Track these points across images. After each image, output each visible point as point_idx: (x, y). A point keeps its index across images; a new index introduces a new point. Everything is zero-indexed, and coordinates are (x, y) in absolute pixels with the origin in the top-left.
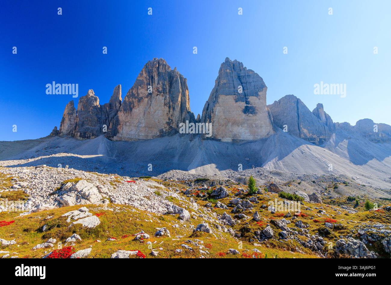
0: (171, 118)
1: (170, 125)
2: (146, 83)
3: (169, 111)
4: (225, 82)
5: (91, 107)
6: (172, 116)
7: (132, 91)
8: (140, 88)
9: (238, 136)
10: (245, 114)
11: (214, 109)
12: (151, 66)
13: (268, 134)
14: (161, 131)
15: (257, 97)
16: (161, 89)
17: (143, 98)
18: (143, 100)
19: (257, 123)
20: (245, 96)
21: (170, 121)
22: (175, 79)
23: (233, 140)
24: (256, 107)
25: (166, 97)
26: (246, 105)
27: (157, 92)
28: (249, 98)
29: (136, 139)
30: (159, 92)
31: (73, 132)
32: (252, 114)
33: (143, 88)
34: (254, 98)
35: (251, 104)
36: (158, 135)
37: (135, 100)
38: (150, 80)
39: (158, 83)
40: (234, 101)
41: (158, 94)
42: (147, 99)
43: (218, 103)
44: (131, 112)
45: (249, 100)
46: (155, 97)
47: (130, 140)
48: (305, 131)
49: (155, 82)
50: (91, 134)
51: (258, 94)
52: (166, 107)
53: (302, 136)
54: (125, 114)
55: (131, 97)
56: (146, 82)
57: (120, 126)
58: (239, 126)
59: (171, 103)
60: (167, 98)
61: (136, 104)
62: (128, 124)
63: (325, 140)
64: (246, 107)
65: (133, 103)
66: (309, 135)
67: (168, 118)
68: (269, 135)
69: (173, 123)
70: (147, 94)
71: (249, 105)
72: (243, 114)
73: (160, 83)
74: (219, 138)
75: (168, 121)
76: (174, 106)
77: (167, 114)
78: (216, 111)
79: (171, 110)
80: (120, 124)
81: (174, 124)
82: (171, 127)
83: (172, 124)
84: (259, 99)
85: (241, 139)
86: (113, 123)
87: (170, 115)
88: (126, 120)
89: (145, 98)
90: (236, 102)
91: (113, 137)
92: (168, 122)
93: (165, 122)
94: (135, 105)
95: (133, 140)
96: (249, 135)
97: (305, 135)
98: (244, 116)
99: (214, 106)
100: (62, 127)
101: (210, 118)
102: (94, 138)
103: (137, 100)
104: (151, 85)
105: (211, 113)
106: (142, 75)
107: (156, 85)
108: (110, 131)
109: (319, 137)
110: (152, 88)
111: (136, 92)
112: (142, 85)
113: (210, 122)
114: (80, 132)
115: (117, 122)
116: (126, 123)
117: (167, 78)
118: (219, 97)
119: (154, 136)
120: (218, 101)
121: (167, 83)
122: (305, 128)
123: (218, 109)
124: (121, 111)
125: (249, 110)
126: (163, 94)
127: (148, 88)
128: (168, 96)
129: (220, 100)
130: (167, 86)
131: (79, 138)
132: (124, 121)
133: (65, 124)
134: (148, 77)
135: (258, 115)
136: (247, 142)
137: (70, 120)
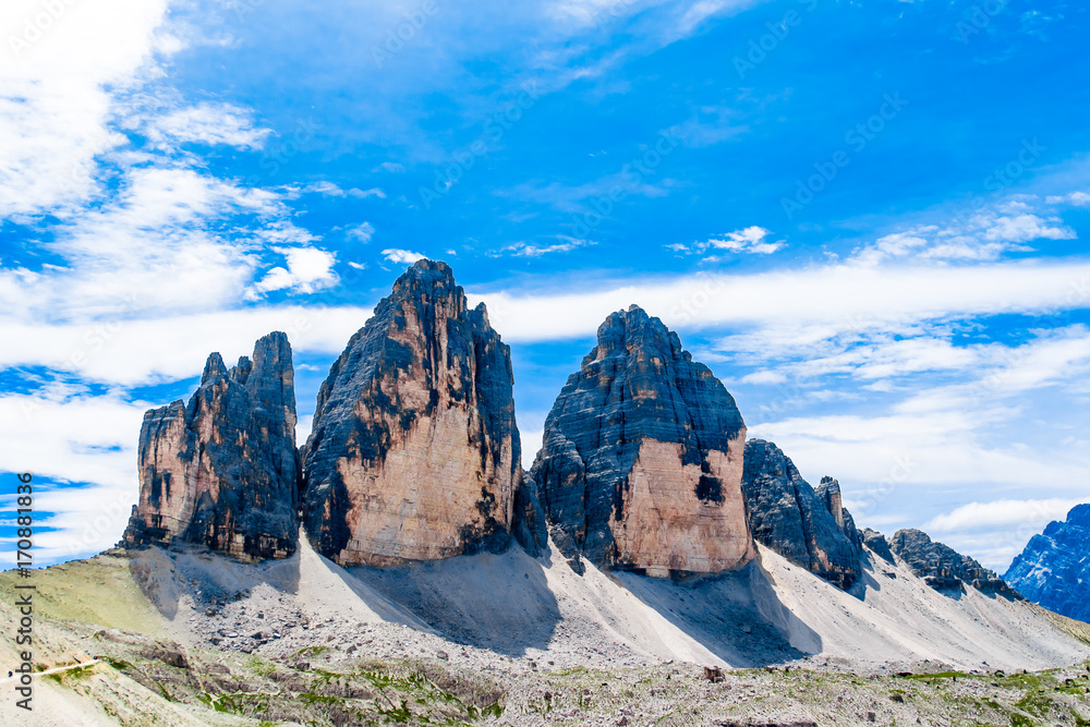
0: (488, 489)
1: (488, 514)
2: (420, 361)
3: (484, 466)
4: (653, 397)
5: (242, 432)
6: (491, 481)
7: (379, 386)
8: (402, 373)
9: (680, 559)
10: (700, 501)
11: (630, 479)
12: (428, 296)
13: (744, 558)
14: (466, 532)
15: (725, 455)
16: (457, 385)
17: (417, 414)
18: (417, 422)
19: (721, 526)
20: (699, 448)
21: (488, 498)
22: (487, 349)
23: (672, 571)
24: (722, 480)
25: (471, 415)
26: (701, 474)
27: (448, 395)
28: (707, 455)
29: (397, 558)
30: (453, 393)
31: (209, 530)
32: (714, 500)
33: (412, 376)
34: (718, 453)
35: (712, 473)
36: (457, 545)
37: (393, 421)
38: (432, 350)
39: (450, 362)
40: (679, 460)
41: (451, 404)
42: (424, 421)
43: (640, 462)
44: (383, 462)
45: (707, 459)
46: (444, 413)
47: (383, 563)
48: (821, 555)
49: (441, 359)
50: (275, 541)
51: (727, 446)
52: (472, 448)
53: (816, 566)
54: (366, 470)
55: (379, 409)
56: (420, 355)
57: (351, 512)
58: (682, 531)
59: (487, 437)
60: (475, 418)
61: (395, 435)
62: (373, 504)
63: (853, 578)
64: (703, 479)
65: (387, 431)
66: (828, 566)
67: (480, 489)
68: (747, 561)
69: (497, 505)
70: (426, 403)
71: (708, 475)
72: (697, 499)
73: (456, 361)
74: (641, 567)
75: (481, 499)
76: (496, 449)
77: (478, 473)
78: (633, 486)
79: (489, 462)
80: (351, 506)
81: (498, 511)
82: (491, 520)
83: (495, 509)
84: (729, 460)
85: (687, 568)
86: (332, 503)
87: (486, 480)
88: (371, 493)
89: (421, 414)
90: (684, 463)
91: (338, 554)
92: (482, 503)
93: (471, 503)
94: (393, 438)
95: (389, 564)
96: (703, 557)
97: (821, 566)
98: (697, 505)
99: (631, 470)
100: (164, 511)
101: (619, 504)
102: (285, 553)
103: (398, 418)
104: (433, 366)
105: (621, 489)
106: (402, 323)
107: (445, 368)
108: (327, 528)
109: (843, 570)
110: (437, 378)
111: (391, 389)
112: (410, 366)
113: (619, 517)
114: (243, 533)
115: (342, 500)
116: (368, 501)
117: (471, 344)
118: (641, 443)
119: (445, 549)
120: (638, 456)
121: (471, 364)
122: (820, 549)
123: (638, 479)
124: (350, 457)
125: (709, 489)
126: (463, 402)
127: (427, 377)
128: (476, 412)
129: (643, 452)
130: (474, 374)
131: (241, 553)
132: (364, 495)
133: (175, 498)
134: (424, 338)
135: (725, 505)
136: (704, 579)
137: (187, 483)
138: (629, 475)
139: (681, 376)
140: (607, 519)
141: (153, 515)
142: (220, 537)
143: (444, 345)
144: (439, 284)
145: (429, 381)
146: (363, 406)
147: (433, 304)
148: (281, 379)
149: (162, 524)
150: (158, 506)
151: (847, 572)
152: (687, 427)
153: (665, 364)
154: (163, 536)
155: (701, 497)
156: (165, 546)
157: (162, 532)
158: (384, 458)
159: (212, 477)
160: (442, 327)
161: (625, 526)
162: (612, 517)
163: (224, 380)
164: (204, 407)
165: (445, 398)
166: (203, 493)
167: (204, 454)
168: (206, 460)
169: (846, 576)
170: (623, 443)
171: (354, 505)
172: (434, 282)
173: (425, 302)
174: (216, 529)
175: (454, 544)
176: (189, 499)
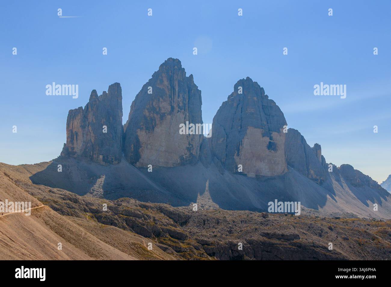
0: (191, 142)
1: (190, 152)
2: (168, 95)
4: (253, 112)
5: (103, 119)
6: (192, 140)
7: (152, 103)
8: (161, 100)
9: (259, 171)
10: (268, 150)
11: (243, 141)
12: (172, 71)
13: (283, 172)
14: (181, 158)
15: (279, 134)
16: (181, 105)
17: (166, 114)
18: (166, 118)
19: (276, 160)
20: (269, 131)
21: (191, 146)
22: (192, 91)
23: (256, 175)
24: (277, 143)
25: (186, 116)
26: (269, 140)
27: (177, 108)
28: (272, 134)
29: (157, 166)
30: (179, 107)
31: (90, 153)
32: (273, 150)
33: (165, 101)
34: (276, 133)
36: (179, 162)
37: (157, 117)
38: (172, 91)
39: (179, 96)
40: (261, 135)
41: (178, 111)
42: (169, 117)
43: (247, 135)
44: (153, 131)
45: (272, 135)
46: (176, 114)
48: (312, 172)
49: (176, 95)
50: (114, 158)
51: (280, 131)
53: (310, 176)
54: (147, 134)
55: (152, 112)
56: (168, 93)
57: (141, 149)
58: (261, 161)
60: (187, 117)
61: (158, 122)
62: (149, 146)
63: (323, 181)
64: (270, 142)
65: (155, 120)
66: (314, 176)
67: (188, 143)
68: (284, 173)
69: (194, 149)
70: (169, 110)
71: (272, 141)
72: (267, 150)
73: (181, 95)
74: (245, 173)
75: (188, 146)
77: (187, 137)
78: (244, 144)
80: (141, 147)
81: (194, 151)
82: (191, 154)
83: (193, 150)
84: (280, 136)
85: (262, 174)
86: (134, 145)
87: (190, 139)
88: (148, 142)
89: (168, 114)
90: (263, 136)
91: (136, 163)
92: (188, 148)
93: (185, 147)
94: (157, 123)
96: (268, 171)
97: (312, 176)
98: (267, 152)
99: (243, 138)
100: (75, 146)
101: (238, 150)
102: (117, 163)
103: (159, 116)
104: (172, 97)
105: (239, 145)
106: (162, 81)
107: (177, 98)
108: (132, 154)
109: (320, 178)
110: (174, 101)
111: (157, 105)
112: (164, 97)
113: (238, 155)
114: (102, 155)
115: (138, 144)
116: (147, 145)
117: (187, 89)
118: (248, 128)
119: (174, 163)
120: (246, 133)
121: (186, 96)
122: (312, 170)
123: (246, 141)
124: (141, 129)
125: (271, 146)
126: (183, 111)
127: (170, 101)
128: (188, 114)
129: (248, 131)
130: (187, 101)
131: (101, 162)
132: (146, 143)
133: (79, 141)
134: (170, 87)
135: (278, 152)
136: (268, 179)
137: (83, 136)
138: (243, 140)
139: (264, 104)
140: (234, 155)
141: (71, 147)
142: (94, 156)
143: (177, 90)
144: (176, 67)
145: (171, 102)
146: (147, 111)
147: (173, 74)
148: (118, 100)
149: (74, 150)
150: (73, 144)
151: (321, 179)
152: (265, 123)
153: (258, 100)
154: (75, 154)
155: (269, 149)
156: (75, 158)
157: (74, 153)
158: (153, 130)
159: (92, 134)
160: (176, 83)
161: (240, 158)
162: (235, 155)
163: (97, 100)
164: (90, 109)
165: (177, 109)
166: (89, 140)
167: (89, 126)
168: (90, 128)
169: (321, 180)
170: (241, 128)
171: (142, 146)
172: (174, 67)
173: (170, 74)
174: (93, 153)
175: (178, 162)
176: (84, 142)
